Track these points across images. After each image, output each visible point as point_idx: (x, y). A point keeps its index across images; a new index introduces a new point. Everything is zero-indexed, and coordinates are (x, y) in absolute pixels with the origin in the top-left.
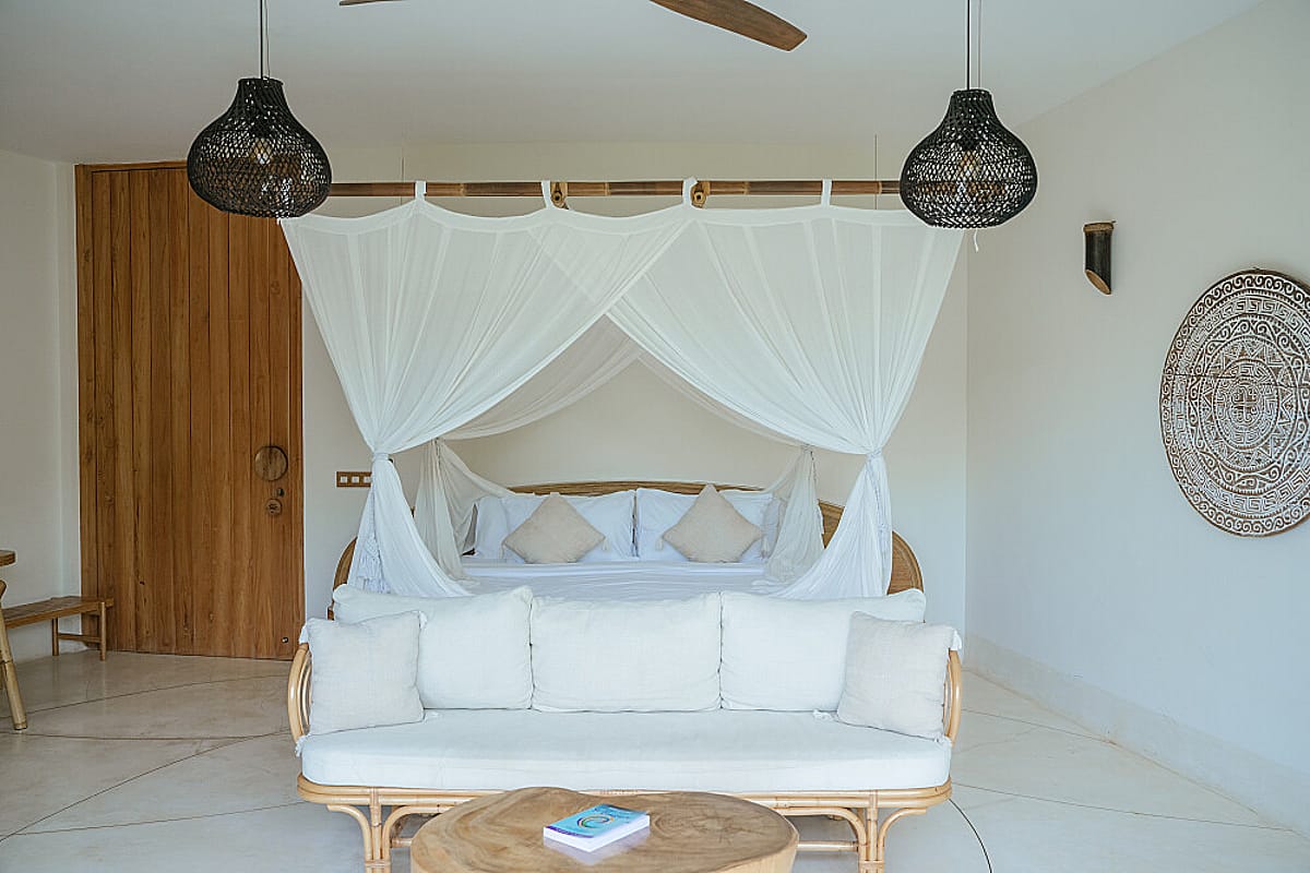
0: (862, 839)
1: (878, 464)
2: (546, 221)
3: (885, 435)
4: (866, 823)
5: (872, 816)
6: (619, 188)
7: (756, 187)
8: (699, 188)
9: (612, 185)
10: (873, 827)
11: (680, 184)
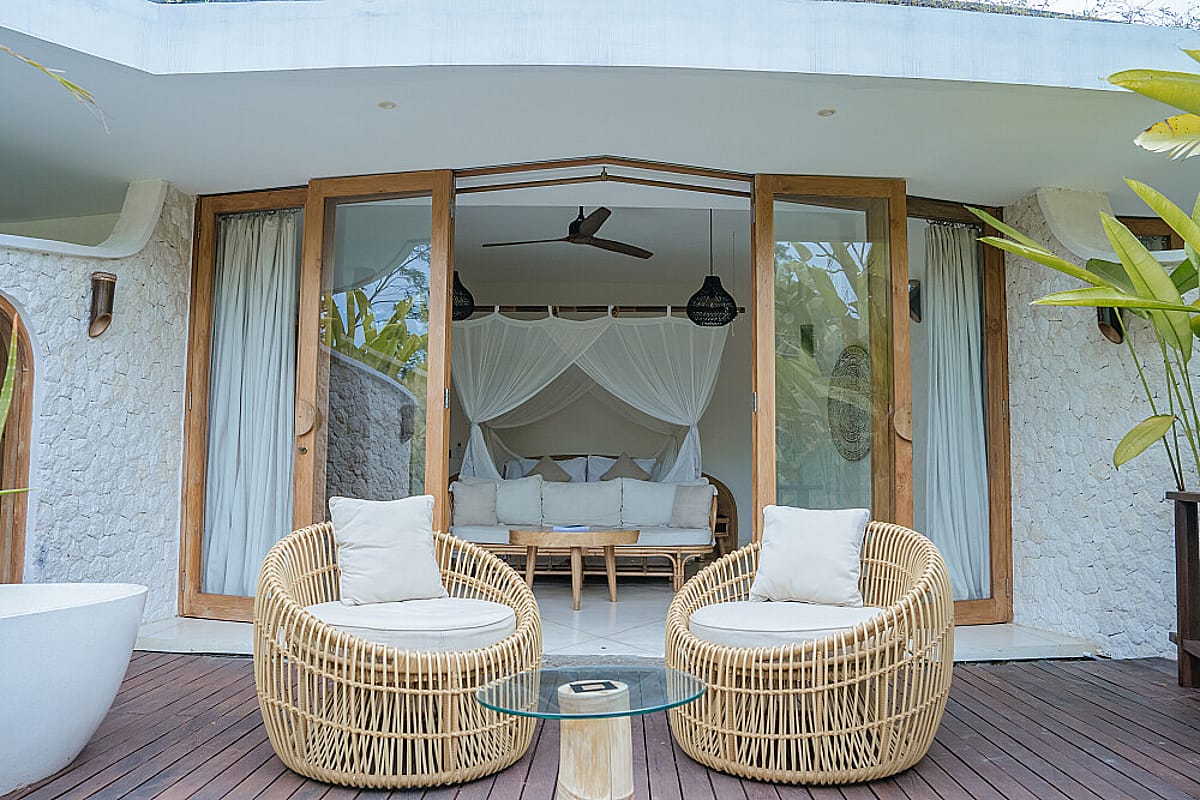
0: (675, 566)
1: (695, 430)
2: (550, 323)
3: (698, 418)
4: (676, 559)
5: (679, 556)
6: (580, 309)
7: (639, 309)
8: (615, 309)
9: (578, 308)
10: (679, 561)
11: (607, 307)
